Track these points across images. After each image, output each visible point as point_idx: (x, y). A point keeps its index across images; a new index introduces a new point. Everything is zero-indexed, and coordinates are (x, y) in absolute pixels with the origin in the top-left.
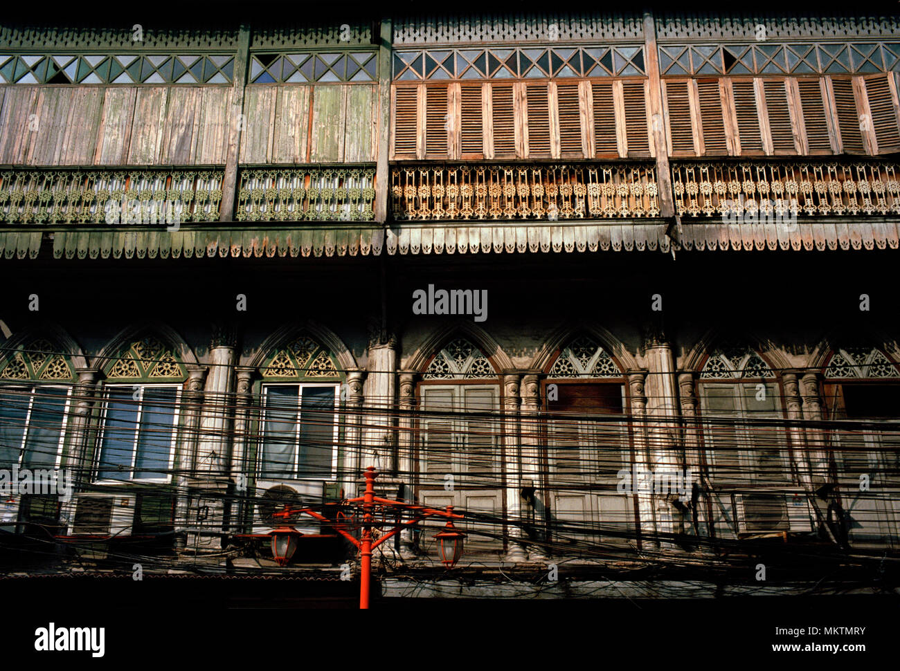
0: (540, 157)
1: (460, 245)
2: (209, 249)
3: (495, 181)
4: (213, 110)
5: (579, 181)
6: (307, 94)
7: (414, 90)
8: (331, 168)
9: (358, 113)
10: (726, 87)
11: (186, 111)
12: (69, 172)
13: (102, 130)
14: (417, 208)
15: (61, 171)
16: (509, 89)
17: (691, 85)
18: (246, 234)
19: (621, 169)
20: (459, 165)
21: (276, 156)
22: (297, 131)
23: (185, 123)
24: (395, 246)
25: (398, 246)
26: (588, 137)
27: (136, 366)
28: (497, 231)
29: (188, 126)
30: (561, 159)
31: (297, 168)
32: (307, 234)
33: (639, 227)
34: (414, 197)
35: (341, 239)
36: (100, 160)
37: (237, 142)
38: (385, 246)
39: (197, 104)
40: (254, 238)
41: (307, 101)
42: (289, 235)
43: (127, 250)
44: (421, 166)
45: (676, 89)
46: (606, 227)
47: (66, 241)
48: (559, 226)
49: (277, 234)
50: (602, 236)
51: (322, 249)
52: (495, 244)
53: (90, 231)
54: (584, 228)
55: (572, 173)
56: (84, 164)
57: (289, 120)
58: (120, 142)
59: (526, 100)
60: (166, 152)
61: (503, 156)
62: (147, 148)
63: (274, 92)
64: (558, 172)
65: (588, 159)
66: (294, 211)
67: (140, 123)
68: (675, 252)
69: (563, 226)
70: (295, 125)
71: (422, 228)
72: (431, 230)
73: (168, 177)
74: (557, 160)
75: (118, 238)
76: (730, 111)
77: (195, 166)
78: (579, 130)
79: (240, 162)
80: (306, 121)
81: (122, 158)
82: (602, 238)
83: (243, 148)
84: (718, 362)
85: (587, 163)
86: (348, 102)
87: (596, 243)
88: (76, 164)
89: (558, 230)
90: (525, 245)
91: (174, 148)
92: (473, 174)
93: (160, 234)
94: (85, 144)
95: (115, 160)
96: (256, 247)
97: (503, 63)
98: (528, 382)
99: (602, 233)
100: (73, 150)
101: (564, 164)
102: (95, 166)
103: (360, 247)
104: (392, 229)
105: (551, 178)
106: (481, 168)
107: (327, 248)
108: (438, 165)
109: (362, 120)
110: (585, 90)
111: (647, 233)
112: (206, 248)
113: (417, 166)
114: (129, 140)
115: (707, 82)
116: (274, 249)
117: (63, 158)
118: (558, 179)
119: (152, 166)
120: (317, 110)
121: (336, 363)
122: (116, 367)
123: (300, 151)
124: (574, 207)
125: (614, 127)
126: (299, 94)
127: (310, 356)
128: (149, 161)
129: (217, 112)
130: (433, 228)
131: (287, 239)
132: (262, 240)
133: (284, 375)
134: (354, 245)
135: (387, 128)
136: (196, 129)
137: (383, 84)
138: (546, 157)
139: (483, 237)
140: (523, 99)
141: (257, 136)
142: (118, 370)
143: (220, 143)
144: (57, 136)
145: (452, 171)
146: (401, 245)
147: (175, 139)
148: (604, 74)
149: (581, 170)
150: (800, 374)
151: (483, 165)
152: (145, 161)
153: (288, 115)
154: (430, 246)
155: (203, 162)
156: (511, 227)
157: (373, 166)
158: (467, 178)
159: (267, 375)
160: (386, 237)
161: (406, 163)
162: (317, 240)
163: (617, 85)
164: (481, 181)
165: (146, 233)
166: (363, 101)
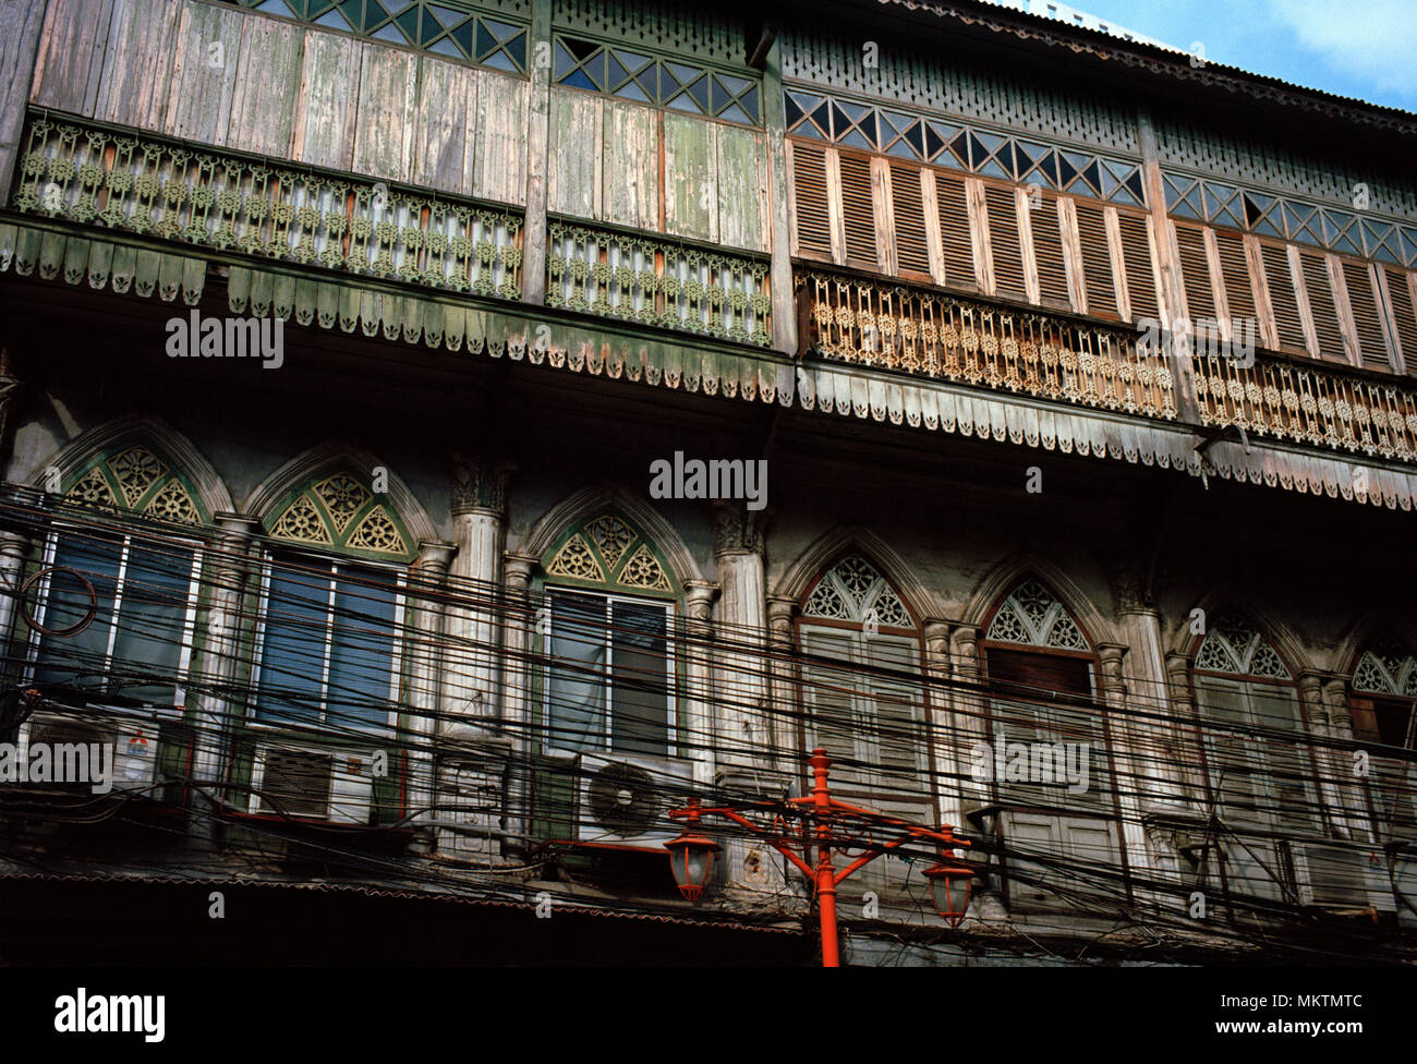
0: (1012, 298)
1: (909, 413)
2: (511, 345)
3: (948, 321)
4: (498, 113)
5: (1066, 345)
6: (654, 122)
7: (821, 155)
8: (699, 249)
9: (737, 171)
10: (1252, 247)
11: (451, 103)
12: (245, 163)
13: (303, 101)
14: (835, 342)
15: (229, 158)
16: (960, 186)
17: (1208, 235)
18: (573, 332)
19: (1122, 339)
20: (895, 285)
21: (609, 210)
22: (641, 175)
23: (450, 123)
24: (812, 397)
25: (816, 397)
26: (1076, 281)
27: (321, 523)
28: (961, 402)
29: (457, 129)
30: (1041, 308)
31: (644, 238)
32: (673, 351)
33: (1158, 432)
34: (830, 322)
35: (728, 372)
36: (302, 153)
37: (542, 173)
38: (796, 394)
39: (470, 95)
40: (586, 342)
41: (653, 133)
42: (645, 349)
43: (365, 321)
44: (839, 275)
45: (1188, 237)
46: (1113, 424)
47: (251, 284)
48: (1050, 411)
49: (624, 342)
50: (1109, 437)
51: (698, 380)
52: (961, 422)
53: (296, 277)
54: (1084, 419)
55: (1055, 329)
56: (274, 154)
57: (627, 158)
58: (338, 129)
59: (985, 207)
60: (421, 165)
61: (959, 284)
62: (386, 150)
63: (599, 108)
64: (1036, 325)
65: (1078, 315)
66: (639, 309)
67: (370, 105)
68: (1209, 477)
69: (1055, 411)
70: (636, 167)
71: (850, 375)
72: (865, 381)
73: (423, 208)
74: (1035, 306)
75: (348, 296)
76: (1260, 284)
77: (472, 198)
78: (1062, 267)
79: (550, 209)
80: (653, 162)
81: (343, 160)
82: (1112, 441)
83: (553, 186)
84: (1217, 647)
85: (1076, 321)
86: (720, 150)
87: (1102, 446)
88: (259, 151)
89: (1048, 417)
90: (1003, 430)
91: (434, 161)
92: (916, 304)
93: (424, 305)
94: (272, 119)
95: (331, 159)
96: (591, 358)
97: (947, 144)
98: (963, 640)
99: (1108, 432)
100: (251, 124)
101: (1045, 315)
102: (293, 162)
103: (758, 387)
104: (805, 367)
105: (1027, 333)
106: (927, 297)
107: (705, 380)
108: (865, 279)
109: (742, 182)
110: (1066, 211)
111: (1171, 443)
112: (506, 344)
113: (832, 274)
114: (353, 130)
115: (1229, 237)
116: (620, 366)
117: (234, 135)
118: (1037, 336)
119: (397, 183)
120: (671, 151)
121: (667, 568)
122: (284, 519)
123: (648, 212)
124: (1061, 383)
125: (1110, 273)
126: (641, 119)
127: (624, 551)
128: (392, 173)
129: (505, 119)
130: (868, 378)
131: (641, 353)
132: (600, 347)
133: (582, 576)
134: (748, 384)
135: (784, 203)
136: (470, 137)
137: (773, 134)
138: (1020, 299)
139: (942, 406)
140: (981, 204)
141: (575, 171)
142: (289, 525)
143: (513, 169)
144: (220, 92)
145: (885, 293)
146: (822, 397)
147: (434, 148)
148: (1090, 193)
149: (1066, 328)
150: (1325, 678)
151: (930, 292)
152: (385, 173)
153: (624, 150)
154: (865, 406)
155: (486, 196)
156: (982, 398)
157: (765, 261)
158: (906, 307)
159: (554, 573)
160: (797, 380)
161: (816, 266)
162: (689, 365)
163: (1109, 213)
164: (927, 318)
165: (399, 299)
166: (744, 153)
